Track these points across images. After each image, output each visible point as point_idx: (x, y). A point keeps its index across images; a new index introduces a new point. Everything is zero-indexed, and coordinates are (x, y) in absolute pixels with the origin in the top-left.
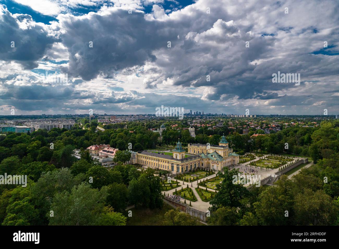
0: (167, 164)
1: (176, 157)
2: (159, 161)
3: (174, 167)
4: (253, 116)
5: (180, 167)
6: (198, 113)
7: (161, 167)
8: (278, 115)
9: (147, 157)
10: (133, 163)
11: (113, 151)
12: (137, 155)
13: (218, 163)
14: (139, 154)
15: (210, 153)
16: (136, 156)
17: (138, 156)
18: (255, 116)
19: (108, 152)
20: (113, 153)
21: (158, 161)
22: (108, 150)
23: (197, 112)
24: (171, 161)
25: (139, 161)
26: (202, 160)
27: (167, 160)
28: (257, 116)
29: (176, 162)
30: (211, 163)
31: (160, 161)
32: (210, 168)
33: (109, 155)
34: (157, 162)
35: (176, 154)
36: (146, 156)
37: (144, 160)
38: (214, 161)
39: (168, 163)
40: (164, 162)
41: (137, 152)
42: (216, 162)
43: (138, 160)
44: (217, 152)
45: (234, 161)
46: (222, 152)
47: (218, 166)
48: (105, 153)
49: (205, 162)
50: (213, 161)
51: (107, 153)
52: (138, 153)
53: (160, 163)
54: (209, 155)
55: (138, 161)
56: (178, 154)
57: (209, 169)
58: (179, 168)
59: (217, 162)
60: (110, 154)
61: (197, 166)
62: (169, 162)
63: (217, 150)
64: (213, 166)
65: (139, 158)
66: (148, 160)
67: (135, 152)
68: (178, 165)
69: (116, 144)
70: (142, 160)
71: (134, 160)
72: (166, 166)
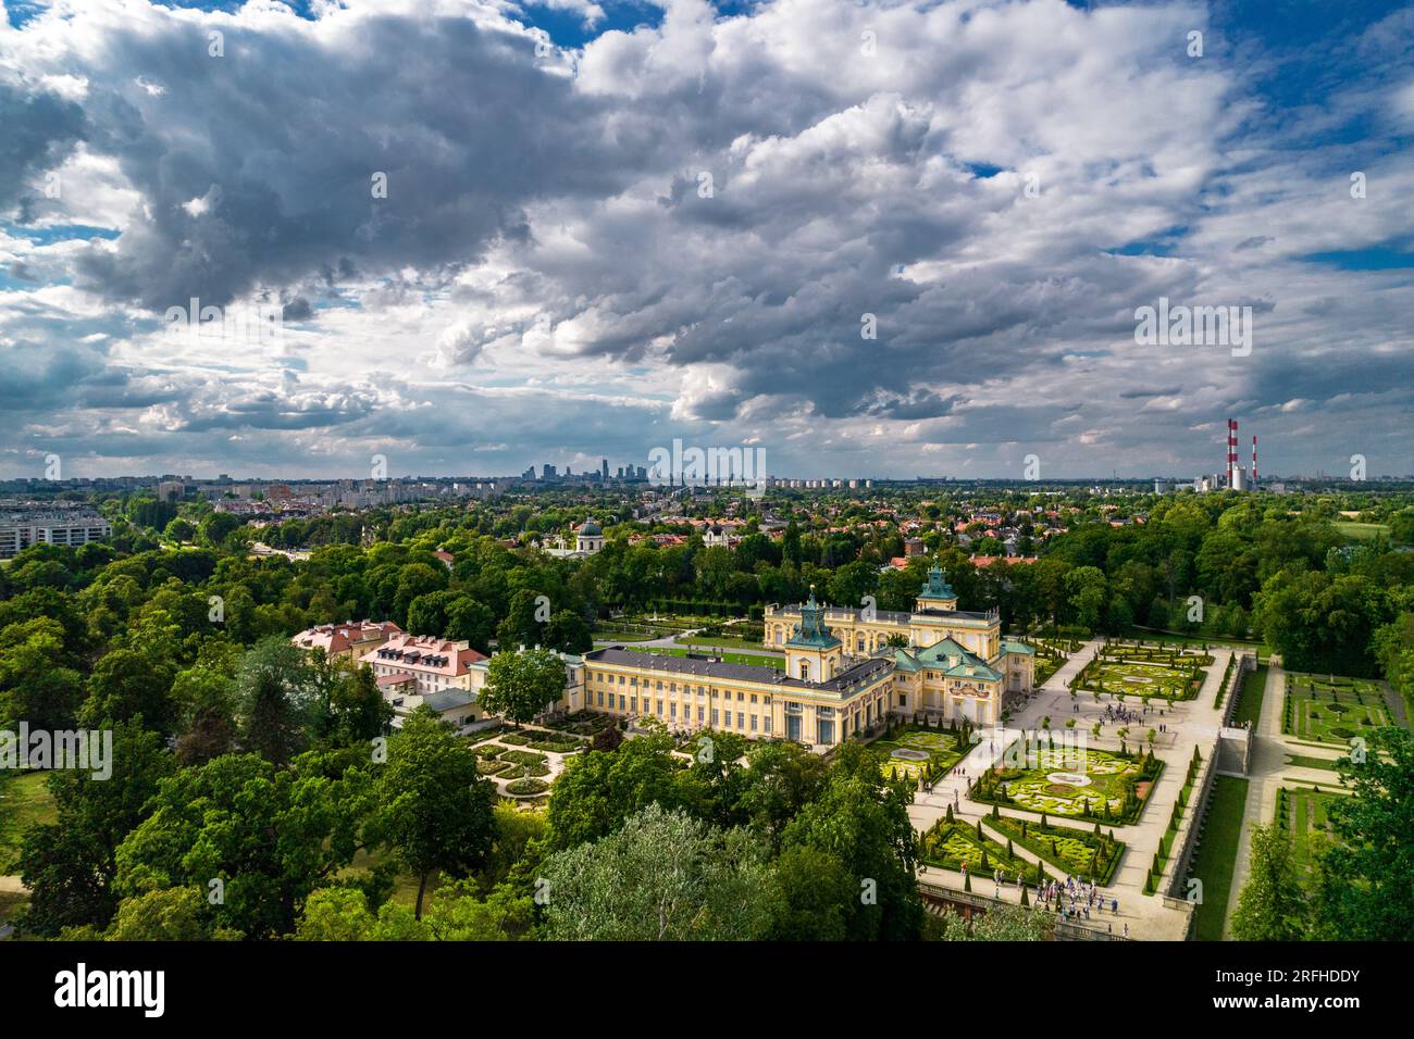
0: (761, 710)
1: (804, 674)
2: (714, 693)
3: (798, 719)
4: (862, 483)
5: (838, 719)
6: (635, 471)
7: (728, 722)
8: (944, 481)
9: (642, 676)
10: (568, 707)
11: (443, 655)
12: (585, 669)
13: (985, 690)
14: (591, 665)
15: (924, 645)
16: (579, 676)
17: (588, 674)
18: (868, 483)
19: (415, 658)
20: (445, 662)
21: (707, 697)
22: (408, 650)
23: (629, 469)
24: (783, 694)
25: (595, 696)
26: (903, 679)
27: (761, 686)
28: (874, 483)
29: (815, 698)
30: (947, 693)
31: (721, 693)
32: (941, 714)
33: (425, 677)
34: (704, 700)
35: (804, 660)
36: (638, 671)
37: (627, 691)
38: (963, 683)
39: (767, 700)
40: (741, 697)
41: (584, 658)
42: (975, 684)
43: (589, 695)
44: (959, 638)
45: (1017, 675)
46: (985, 640)
47: (983, 704)
48: (400, 663)
49: (914, 687)
50: (958, 684)
51: (410, 666)
52: (588, 658)
53: (721, 704)
54: (923, 656)
55: (591, 698)
56: (814, 658)
57: (936, 717)
58: (831, 723)
59: (981, 686)
60: (431, 669)
61: (884, 709)
62: (776, 698)
63: (955, 630)
64: (958, 703)
65: (595, 685)
66: (649, 693)
67: (576, 658)
68: (822, 709)
69: (444, 619)
70: (611, 695)
71: (570, 697)
72: (754, 717)
